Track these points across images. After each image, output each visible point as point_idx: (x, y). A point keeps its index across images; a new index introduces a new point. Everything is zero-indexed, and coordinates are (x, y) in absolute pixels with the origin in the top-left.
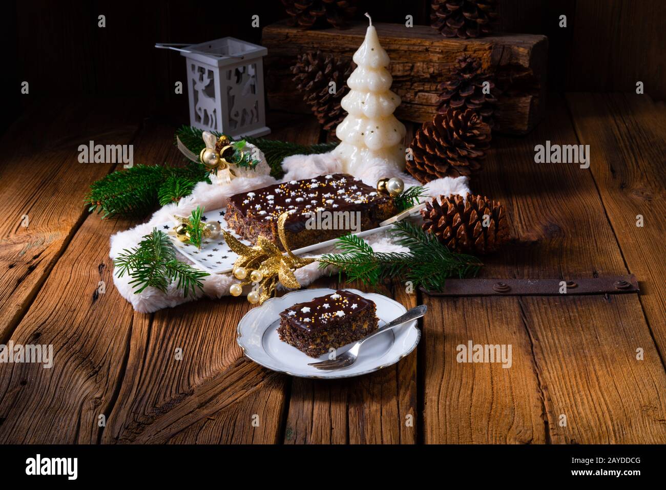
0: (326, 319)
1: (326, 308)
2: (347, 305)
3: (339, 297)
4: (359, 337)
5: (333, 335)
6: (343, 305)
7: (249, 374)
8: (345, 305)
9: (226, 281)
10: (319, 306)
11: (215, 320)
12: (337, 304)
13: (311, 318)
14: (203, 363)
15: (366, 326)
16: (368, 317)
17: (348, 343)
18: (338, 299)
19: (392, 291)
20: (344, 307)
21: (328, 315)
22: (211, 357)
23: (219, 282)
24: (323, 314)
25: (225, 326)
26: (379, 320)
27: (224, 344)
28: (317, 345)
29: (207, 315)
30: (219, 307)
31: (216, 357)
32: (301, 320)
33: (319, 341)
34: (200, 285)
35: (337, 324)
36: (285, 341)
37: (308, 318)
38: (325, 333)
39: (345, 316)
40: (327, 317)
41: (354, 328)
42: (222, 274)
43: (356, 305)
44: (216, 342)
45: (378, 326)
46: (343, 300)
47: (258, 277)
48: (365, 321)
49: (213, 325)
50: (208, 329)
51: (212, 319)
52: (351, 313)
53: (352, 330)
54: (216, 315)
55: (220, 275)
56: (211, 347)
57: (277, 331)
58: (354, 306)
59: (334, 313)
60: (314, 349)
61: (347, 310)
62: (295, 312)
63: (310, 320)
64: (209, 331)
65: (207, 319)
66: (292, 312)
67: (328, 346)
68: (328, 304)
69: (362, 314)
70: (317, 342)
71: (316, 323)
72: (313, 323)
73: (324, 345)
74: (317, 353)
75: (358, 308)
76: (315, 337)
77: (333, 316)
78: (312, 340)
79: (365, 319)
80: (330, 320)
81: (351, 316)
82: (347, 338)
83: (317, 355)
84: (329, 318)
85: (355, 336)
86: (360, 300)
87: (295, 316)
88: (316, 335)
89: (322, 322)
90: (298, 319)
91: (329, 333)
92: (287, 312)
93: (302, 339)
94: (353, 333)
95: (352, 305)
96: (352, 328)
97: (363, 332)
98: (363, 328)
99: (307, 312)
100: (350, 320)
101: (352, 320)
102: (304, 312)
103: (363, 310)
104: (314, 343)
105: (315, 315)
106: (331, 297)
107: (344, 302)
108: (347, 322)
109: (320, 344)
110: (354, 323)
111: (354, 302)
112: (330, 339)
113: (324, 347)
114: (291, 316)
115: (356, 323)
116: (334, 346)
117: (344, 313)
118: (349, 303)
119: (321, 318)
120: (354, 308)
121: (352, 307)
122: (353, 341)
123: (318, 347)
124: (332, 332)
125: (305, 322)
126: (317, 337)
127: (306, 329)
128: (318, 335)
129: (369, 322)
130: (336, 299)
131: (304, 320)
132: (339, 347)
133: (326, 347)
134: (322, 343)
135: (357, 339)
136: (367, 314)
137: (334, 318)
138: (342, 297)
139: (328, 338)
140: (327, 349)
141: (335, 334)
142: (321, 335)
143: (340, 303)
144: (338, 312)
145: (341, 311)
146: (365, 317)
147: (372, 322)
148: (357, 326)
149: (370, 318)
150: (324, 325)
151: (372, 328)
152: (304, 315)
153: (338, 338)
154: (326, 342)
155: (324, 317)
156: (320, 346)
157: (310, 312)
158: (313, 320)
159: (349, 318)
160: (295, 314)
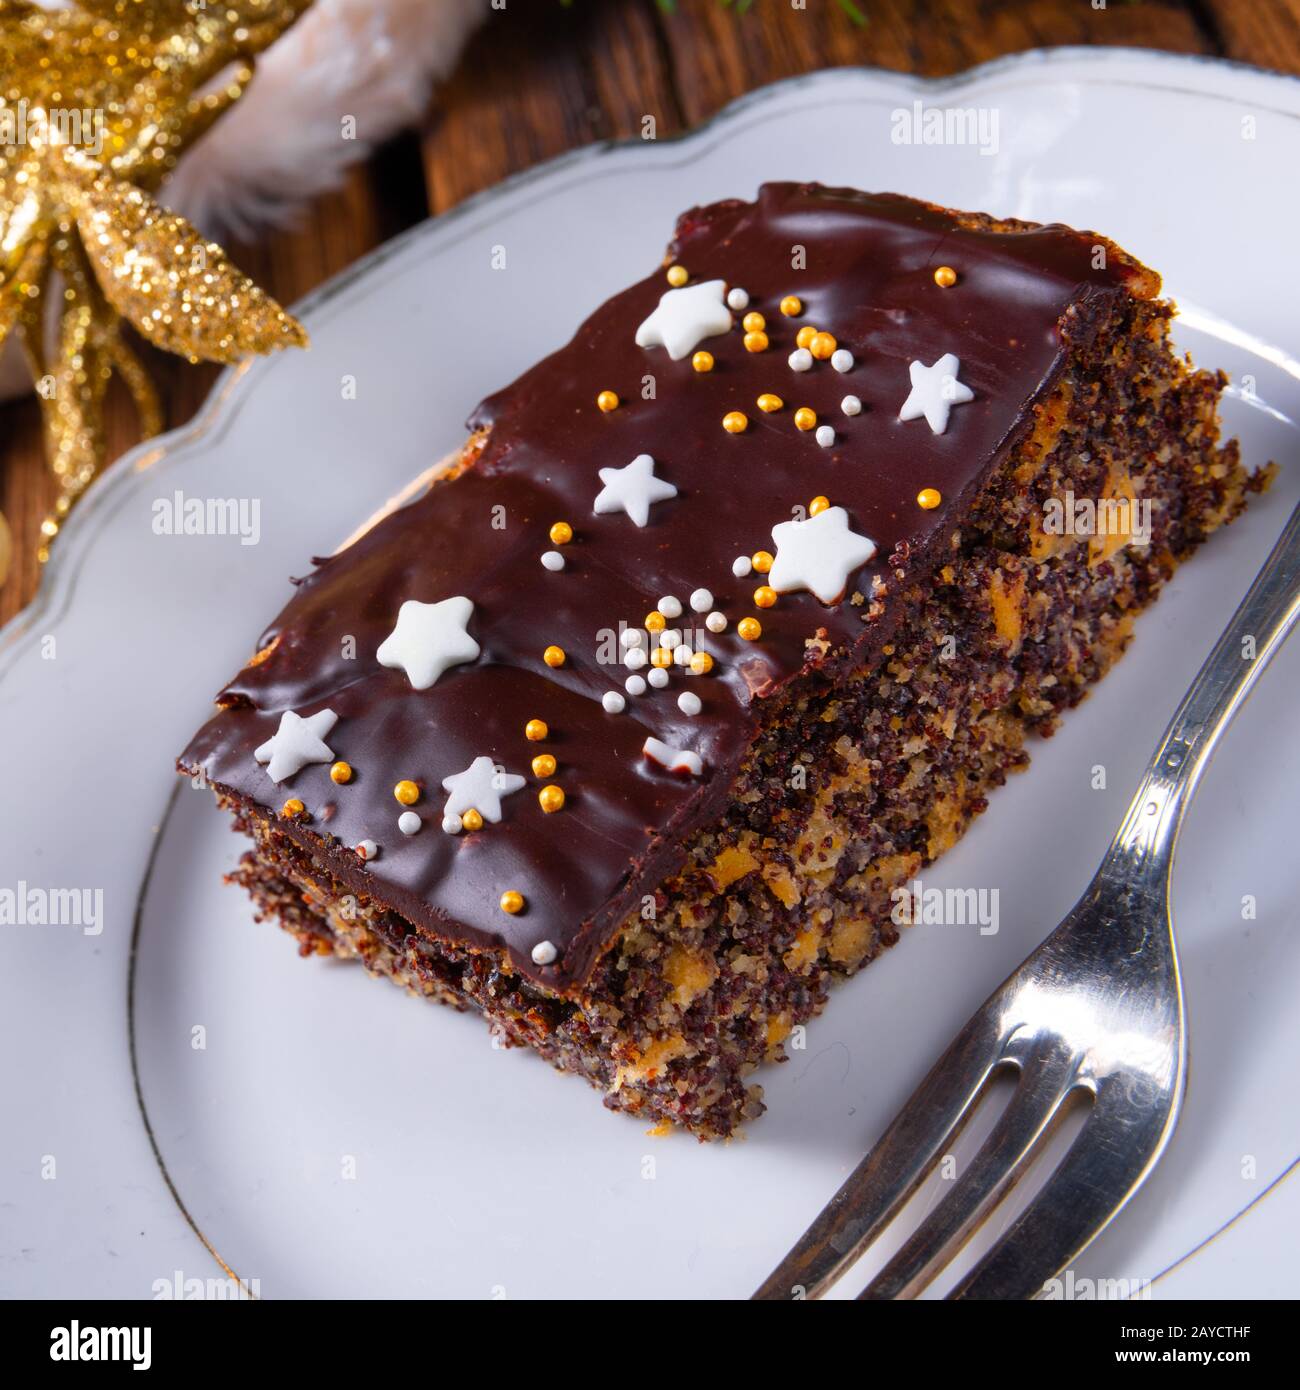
0: (688, 702)
2: (850, 404)
3: (722, 320)
5: (819, 826)
6: (803, 417)
8: (828, 414)
10: (560, 531)
12: (733, 422)
13: (515, 757)
18: (722, 343)
20: (825, 435)
21: (688, 625)
32: (408, 822)
37: (482, 765)
39: (878, 563)
41: (1009, 629)
43: (948, 363)
45: (1232, 448)
46: (782, 334)
52: (927, 498)
53: (999, 658)
57: (240, 889)
58: (933, 391)
59: (741, 566)
62: (326, 717)
63: (518, 781)
66: (290, 721)
67: (804, 951)
68: (643, 463)
69: (1039, 438)
70: (685, 1001)
71: (590, 797)
72: (557, 813)
73: (763, 974)
74: (720, 1091)
75: (979, 397)
76: (636, 961)
77: (747, 627)
78: (616, 1014)
79: (1095, 470)
80: (726, 689)
81: (941, 535)
82: (974, 743)
83: (723, 1100)
84: (717, 669)
85: (1050, 681)
86: (961, 277)
87: (338, 770)
88: (643, 941)
89: (655, 766)
90: (381, 814)
91: (769, 843)
92: (236, 732)
93: (507, 1003)
94: (1022, 666)
95: (904, 389)
96: (993, 628)
97: (1104, 597)
98: (1093, 564)
99: (453, 672)
100: (948, 575)
101: (967, 552)
102: (421, 676)
103: (1039, 398)
104: (652, 1025)
105: (549, 675)
106: (643, 336)
107: (798, 360)
108: (923, 609)
109: (722, 992)
110: (997, 578)
111: (908, 337)
112: (807, 881)
113: (771, 984)
114: (290, 782)
115: (1010, 563)
116: (874, 908)
117: (855, 526)
118: (859, 361)
119: (621, 690)
120: (937, 423)
121: (908, 411)
122: (1041, 727)
123: (708, 1029)
124: (800, 803)
125: (463, 832)
126: (652, 954)
127: (509, 939)
128: (662, 937)
129: (1136, 470)
130: (702, 361)
131: (444, 795)
132: (926, 863)
133: (791, 964)
134: (741, 964)
135: (1073, 686)
136: (1097, 407)
137: (771, 653)
138: (754, 304)
139: (784, 874)
140: (814, 973)
141: (838, 798)
142: (688, 920)
143: (765, 402)
144: (781, 533)
145: (814, 506)
146: (1089, 447)
147: (1165, 455)
148: (1034, 587)
149: (1132, 428)
150: (682, 795)
151: (1185, 499)
152: (432, 723)
153: (883, 803)
154: (777, 929)
155: (657, 677)
156: (724, 1007)
157: (486, 659)
158: (542, 764)
159: (925, 569)
160: (325, 739)
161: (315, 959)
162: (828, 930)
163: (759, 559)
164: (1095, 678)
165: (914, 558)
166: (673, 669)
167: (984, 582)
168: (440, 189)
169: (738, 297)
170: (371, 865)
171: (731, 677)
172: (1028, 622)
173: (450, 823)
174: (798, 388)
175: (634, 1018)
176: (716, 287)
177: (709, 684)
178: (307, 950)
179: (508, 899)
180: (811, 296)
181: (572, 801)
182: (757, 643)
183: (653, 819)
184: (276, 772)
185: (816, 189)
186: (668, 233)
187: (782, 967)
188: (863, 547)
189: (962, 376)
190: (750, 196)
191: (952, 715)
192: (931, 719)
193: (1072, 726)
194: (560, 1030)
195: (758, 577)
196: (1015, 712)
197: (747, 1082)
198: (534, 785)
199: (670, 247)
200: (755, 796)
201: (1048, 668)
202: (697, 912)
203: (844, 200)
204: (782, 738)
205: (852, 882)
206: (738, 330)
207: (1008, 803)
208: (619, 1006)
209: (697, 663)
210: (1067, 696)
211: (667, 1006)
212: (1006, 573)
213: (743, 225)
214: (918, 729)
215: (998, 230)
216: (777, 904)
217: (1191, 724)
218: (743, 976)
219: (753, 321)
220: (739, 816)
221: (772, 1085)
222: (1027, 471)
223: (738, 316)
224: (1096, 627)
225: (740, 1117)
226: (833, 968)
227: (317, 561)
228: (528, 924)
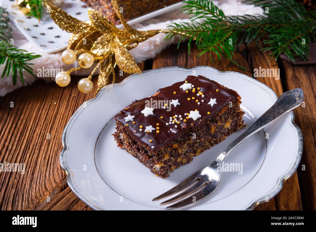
0: (176, 126)
1: (175, 106)
2: (203, 101)
3: (190, 88)
4: (220, 139)
5: (185, 146)
6: (197, 101)
7: (77, 203)
8: (200, 101)
9: (59, 63)
11: (47, 111)
12: (189, 99)
13: (154, 126)
14: (21, 185)
15: (228, 125)
16: (230, 113)
17: (206, 149)
18: (190, 91)
19: (249, 61)
20: (199, 103)
21: (178, 119)
22: (33, 174)
23: (51, 64)
24: (171, 118)
25: (57, 120)
26: (244, 113)
27: (52, 150)
28: (165, 162)
29: (38, 105)
31: (40, 174)
32: (141, 130)
33: (167, 158)
34: (30, 71)
35: (190, 131)
36: (124, 149)
37: (151, 126)
38: (176, 146)
39: (201, 118)
40: (177, 121)
41: (213, 131)
42: (55, 53)
43: (215, 99)
44: (43, 148)
45: (243, 121)
46: (197, 91)
48: (226, 119)
49: (44, 119)
50: (36, 127)
51: (44, 111)
52: (209, 113)
53: (210, 134)
54: (50, 104)
55: (53, 55)
56: (35, 155)
57: (113, 136)
58: (213, 102)
59: (185, 114)
60: (162, 167)
61: (203, 109)
62: (134, 117)
63: (154, 129)
64: (38, 129)
65: (39, 108)
66: (129, 116)
67: (179, 160)
68: (177, 100)
69: (223, 111)
70: (165, 159)
71: (162, 133)
72: (158, 134)
73: (174, 160)
74: (165, 172)
75: (217, 104)
76: (162, 153)
77: (185, 120)
78: (157, 158)
79: (227, 117)
80: (181, 126)
81: (209, 118)
82: (205, 144)
83: (165, 174)
84: (180, 124)
85: (215, 140)
86: (219, 91)
87: (134, 122)
88: (163, 151)
89: (171, 132)
90: (137, 128)
91: (180, 145)
92: (122, 115)
93: (144, 155)
94: (212, 137)
95: (209, 101)
96: (211, 131)
97: (224, 132)
98: (224, 128)
99: (150, 116)
100: (208, 122)
101: (211, 121)
102: (146, 115)
103: (224, 106)
104: (161, 161)
105: (161, 120)
106: (181, 87)
107: (198, 95)
108: (204, 125)
109: (170, 160)
110: (213, 125)
111: (211, 96)
112: (182, 152)
113: (174, 162)
114: (127, 122)
115: (215, 124)
116: (188, 158)
117: (200, 113)
118: (205, 97)
119: (169, 123)
120: (212, 105)
121: (209, 103)
122: (212, 145)
123: (166, 164)
124: (185, 142)
125: (147, 132)
126: (164, 152)
127: (149, 145)
128: (165, 151)
129: (232, 119)
130: (187, 92)
131: (145, 128)
132: (195, 156)
133: (177, 161)
134: (172, 158)
135: (217, 142)
136: (230, 110)
137: (187, 124)
138: (194, 87)
139: (180, 150)
140: (179, 163)
141: (188, 143)
142: (169, 150)
143: (193, 98)
144: (191, 112)
145: (196, 110)
146: (227, 114)
147: (236, 119)
148: (217, 128)
149: (233, 114)
150: (173, 136)
151: (236, 125)
152: (146, 121)
153: (193, 146)
154: (177, 156)
155: (173, 123)
156: (169, 162)
157: (154, 116)
158: (158, 128)
159: (206, 121)
160: (133, 119)
161: (119, 147)
162: (182, 158)
163: (188, 114)
164: (220, 142)
165: (205, 119)
166: (175, 122)
167: (212, 125)
169: (193, 86)
170: (135, 134)
171: (181, 125)
172: (215, 131)
174: (197, 98)
175: (159, 159)
176: (191, 84)
177: (179, 125)
178: (118, 146)
179: (150, 141)
180: (201, 88)
181: (160, 133)
182: (185, 122)
183: (169, 137)
184: (126, 121)
185: (205, 77)
186: (186, 77)
187: (176, 161)
188: (200, 116)
189: (216, 101)
190: (197, 76)
191: (203, 139)
192: (201, 138)
193: (216, 146)
194: (150, 159)
195: (187, 116)
196: (210, 142)
197: (168, 173)
198: (156, 130)
199: (186, 79)
200: (180, 139)
201: (215, 138)
203: (208, 80)
204: (185, 134)
205: (187, 154)
206: (192, 89)
207: (206, 152)
208: (158, 157)
209: (178, 122)
210: (216, 143)
211: (163, 159)
212: (214, 125)
213: (195, 79)
214: (199, 139)
215: (224, 88)
216: (178, 153)
217: (230, 146)
218: (172, 160)
219: (194, 89)
220: (177, 141)
221: (171, 174)
222: (220, 114)
223: (192, 88)
224: (222, 136)
225: (166, 176)
226: (182, 164)
227: (136, 100)
228: (152, 144)
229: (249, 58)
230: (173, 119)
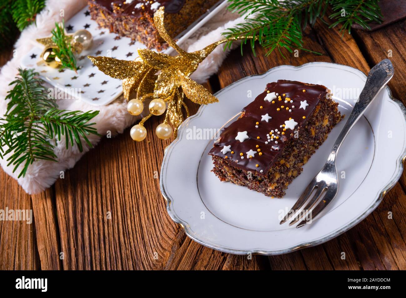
0: (276, 142)
1: (267, 121)
2: (293, 107)
3: (275, 97)
4: (322, 139)
5: (292, 158)
6: (287, 108)
7: (201, 252)
8: (290, 108)
9: (121, 112)
10: (257, 123)
11: (127, 169)
12: (278, 109)
13: (255, 149)
14: (136, 254)
15: (326, 123)
16: (324, 110)
17: (312, 154)
18: (276, 100)
19: (321, 42)
20: (290, 110)
21: (275, 133)
22: (143, 239)
23: (113, 116)
24: (268, 135)
25: (143, 174)
26: (338, 104)
27: (152, 208)
28: (278, 182)
29: (115, 165)
30: (126, 145)
31: (150, 236)
32: (242, 158)
33: (278, 177)
34: (93, 131)
35: (292, 142)
36: (228, 181)
37: (251, 151)
38: (282, 162)
39: (298, 125)
40: (275, 137)
41: (313, 134)
42: (111, 103)
43: (305, 101)
44: (141, 208)
45: (340, 112)
46: (283, 99)
47: (159, 108)
48: (323, 117)
49: (128, 178)
50: (124, 189)
51: (124, 169)
52: (304, 117)
53: (312, 138)
54: (127, 159)
55: (111, 106)
56: (137, 219)
57: (213, 172)
58: (304, 105)
59: (281, 126)
60: (276, 188)
61: (297, 115)
62: (230, 146)
63: (256, 152)
64: (126, 190)
65: (118, 168)
66: (225, 147)
67: (290, 174)
68: (267, 114)
69: (317, 110)
70: (277, 179)
71: (265, 153)
72: (261, 156)
73: (285, 177)
74: (280, 192)
75: (309, 105)
76: (271, 173)
77: (283, 133)
78: (269, 180)
79: (323, 115)
80: (281, 140)
81: (306, 122)
82: (309, 149)
83: (281, 193)
84: (279, 138)
85: (318, 141)
86: (306, 91)
87: (232, 152)
88: (272, 171)
89: (273, 149)
90: (238, 157)
91: (286, 159)
92: (217, 149)
93: (254, 181)
94: (315, 139)
95: (300, 105)
96: (311, 134)
97: (324, 131)
98: (323, 127)
99: (246, 140)
100: (306, 127)
101: (308, 125)
102: (241, 141)
103: (317, 105)
104: (273, 182)
105: (259, 140)
106: (265, 99)
107: (286, 102)
108: (304, 131)
109: (281, 178)
110: (312, 128)
111: (300, 98)
112: (290, 165)
113: (286, 178)
114: (226, 154)
115: (314, 126)
116: (298, 169)
117: (295, 121)
118: (294, 101)
119: (268, 141)
120: (304, 108)
121: (301, 107)
122: (317, 148)
123: (279, 183)
124: (289, 155)
125: (250, 158)
126: (273, 172)
127: (257, 170)
128: (274, 170)
129: (328, 115)
130: (273, 102)
131: (247, 155)
132: (303, 164)
133: (288, 176)
134: (283, 175)
135: (321, 142)
136: (324, 107)
137: (286, 136)
138: (279, 95)
139: (288, 164)
140: (291, 177)
141: (294, 155)
142: (278, 168)
143: (282, 107)
144: (286, 122)
145: (290, 119)
146: (322, 112)
147: (331, 113)
148: (316, 129)
149: (327, 109)
150: (277, 153)
151: (334, 119)
152: (244, 146)
153: (299, 156)
154: (287, 171)
155: (272, 139)
156: (281, 180)
157: (250, 138)
158: (259, 150)
159: (304, 126)
160: (230, 149)
161: (222, 182)
162: (292, 172)
163: (283, 125)
164: (323, 142)
165: (303, 125)
166: (274, 138)
167: (310, 128)
168: (222, 83)
169: (277, 94)
170: (238, 163)
171: (281, 139)
172: (316, 133)
173: (248, 157)
174: (286, 105)
175: (271, 181)
176: (274, 93)
177: (278, 140)
178: (221, 180)
179: (257, 165)
180: (286, 94)
181: (263, 154)
182: (284, 135)
183: (273, 155)
184: (224, 153)
185: (285, 81)
186: (266, 87)
187: (287, 176)
188: (296, 123)
189: (307, 103)
190: (276, 82)
191: (307, 145)
192: (304, 145)
193: (321, 148)
194: (261, 184)
195: (283, 128)
196: (314, 146)
197: (283, 191)
198: (258, 153)
199: (266, 88)
200: (284, 154)
201: (318, 140)
202: (279, 167)
203: (289, 82)
204: (287, 147)
205: (295, 166)
206: (277, 98)
207: (313, 157)
208: (269, 179)
209: (277, 137)
210: (320, 144)
211: (275, 179)
212: (313, 127)
213: (276, 85)
214: (303, 146)
215: (310, 85)
216: (287, 168)
217: (337, 144)
218: (283, 177)
219: (279, 97)
220: (283, 157)
221: (286, 191)
222: (315, 114)
223: (277, 96)
224: (323, 135)
225: (283, 195)
226: (294, 177)
227: (224, 128)
228: (259, 168)
229: (320, 39)
230: (270, 136)
